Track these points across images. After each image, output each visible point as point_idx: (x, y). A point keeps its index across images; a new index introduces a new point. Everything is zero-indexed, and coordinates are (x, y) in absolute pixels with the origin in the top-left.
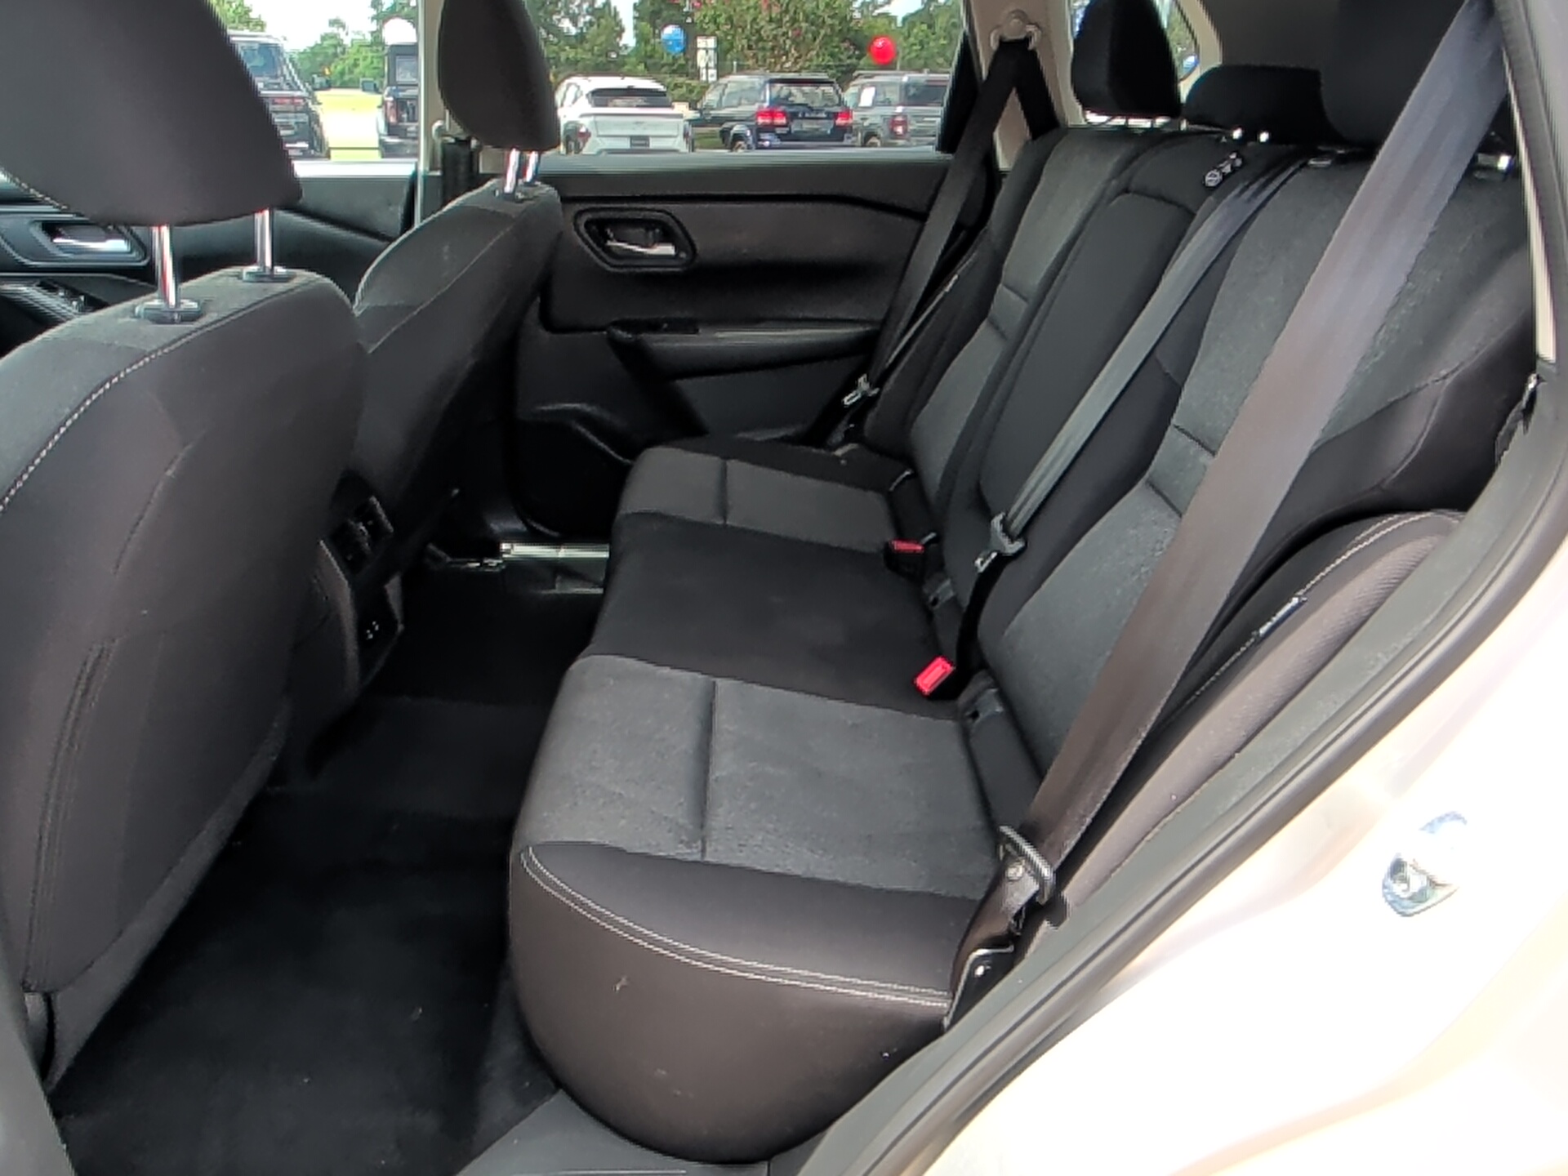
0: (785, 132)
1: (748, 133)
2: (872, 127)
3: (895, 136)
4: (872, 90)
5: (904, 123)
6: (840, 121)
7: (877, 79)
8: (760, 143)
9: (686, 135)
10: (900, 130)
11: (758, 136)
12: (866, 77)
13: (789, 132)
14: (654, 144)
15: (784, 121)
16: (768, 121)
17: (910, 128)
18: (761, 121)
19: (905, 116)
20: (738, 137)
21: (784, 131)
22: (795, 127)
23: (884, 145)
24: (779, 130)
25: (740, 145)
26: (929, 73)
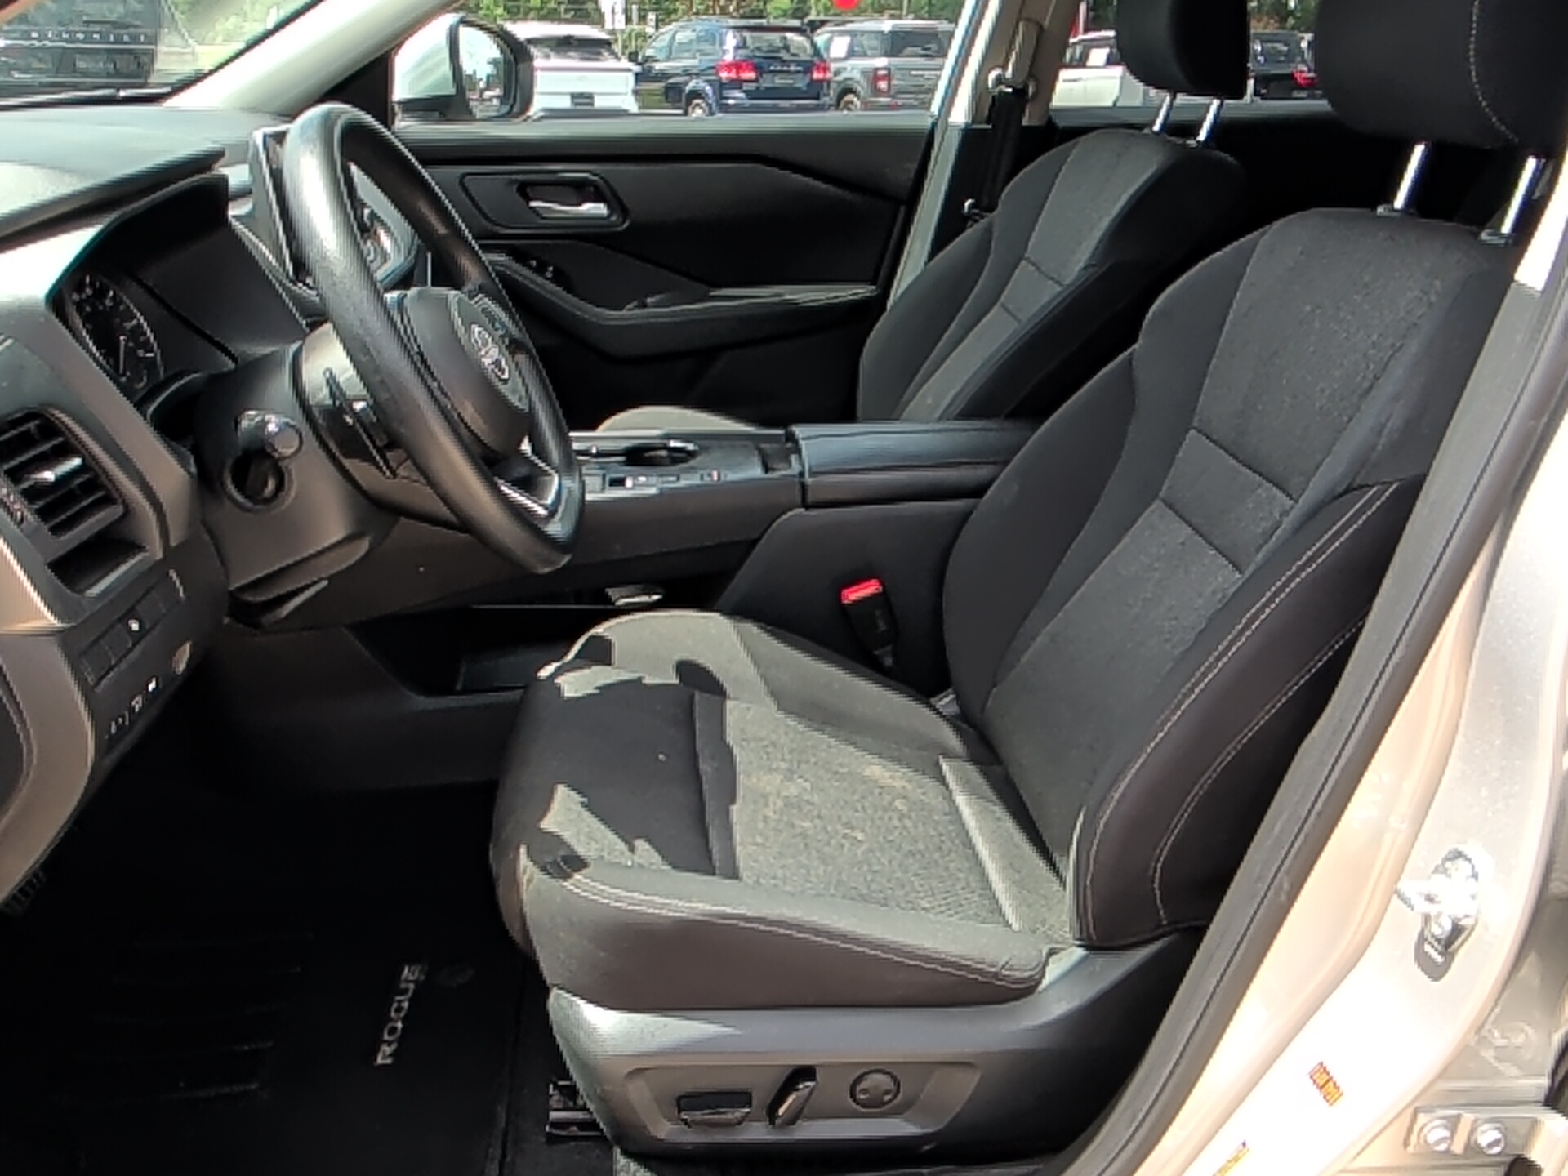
0: (753, 89)
1: (708, 89)
2: (849, 82)
3: (877, 92)
4: (847, 40)
5: (888, 77)
6: (816, 75)
7: (849, 26)
8: (724, 101)
9: (636, 92)
10: (883, 85)
11: (721, 94)
12: (837, 25)
13: (758, 88)
14: (600, 103)
15: (752, 75)
16: (733, 75)
17: (894, 82)
18: (724, 75)
19: (889, 69)
20: (696, 94)
21: (752, 86)
22: (767, 82)
23: (867, 106)
24: (746, 87)
25: (697, 105)
26: (914, 19)
